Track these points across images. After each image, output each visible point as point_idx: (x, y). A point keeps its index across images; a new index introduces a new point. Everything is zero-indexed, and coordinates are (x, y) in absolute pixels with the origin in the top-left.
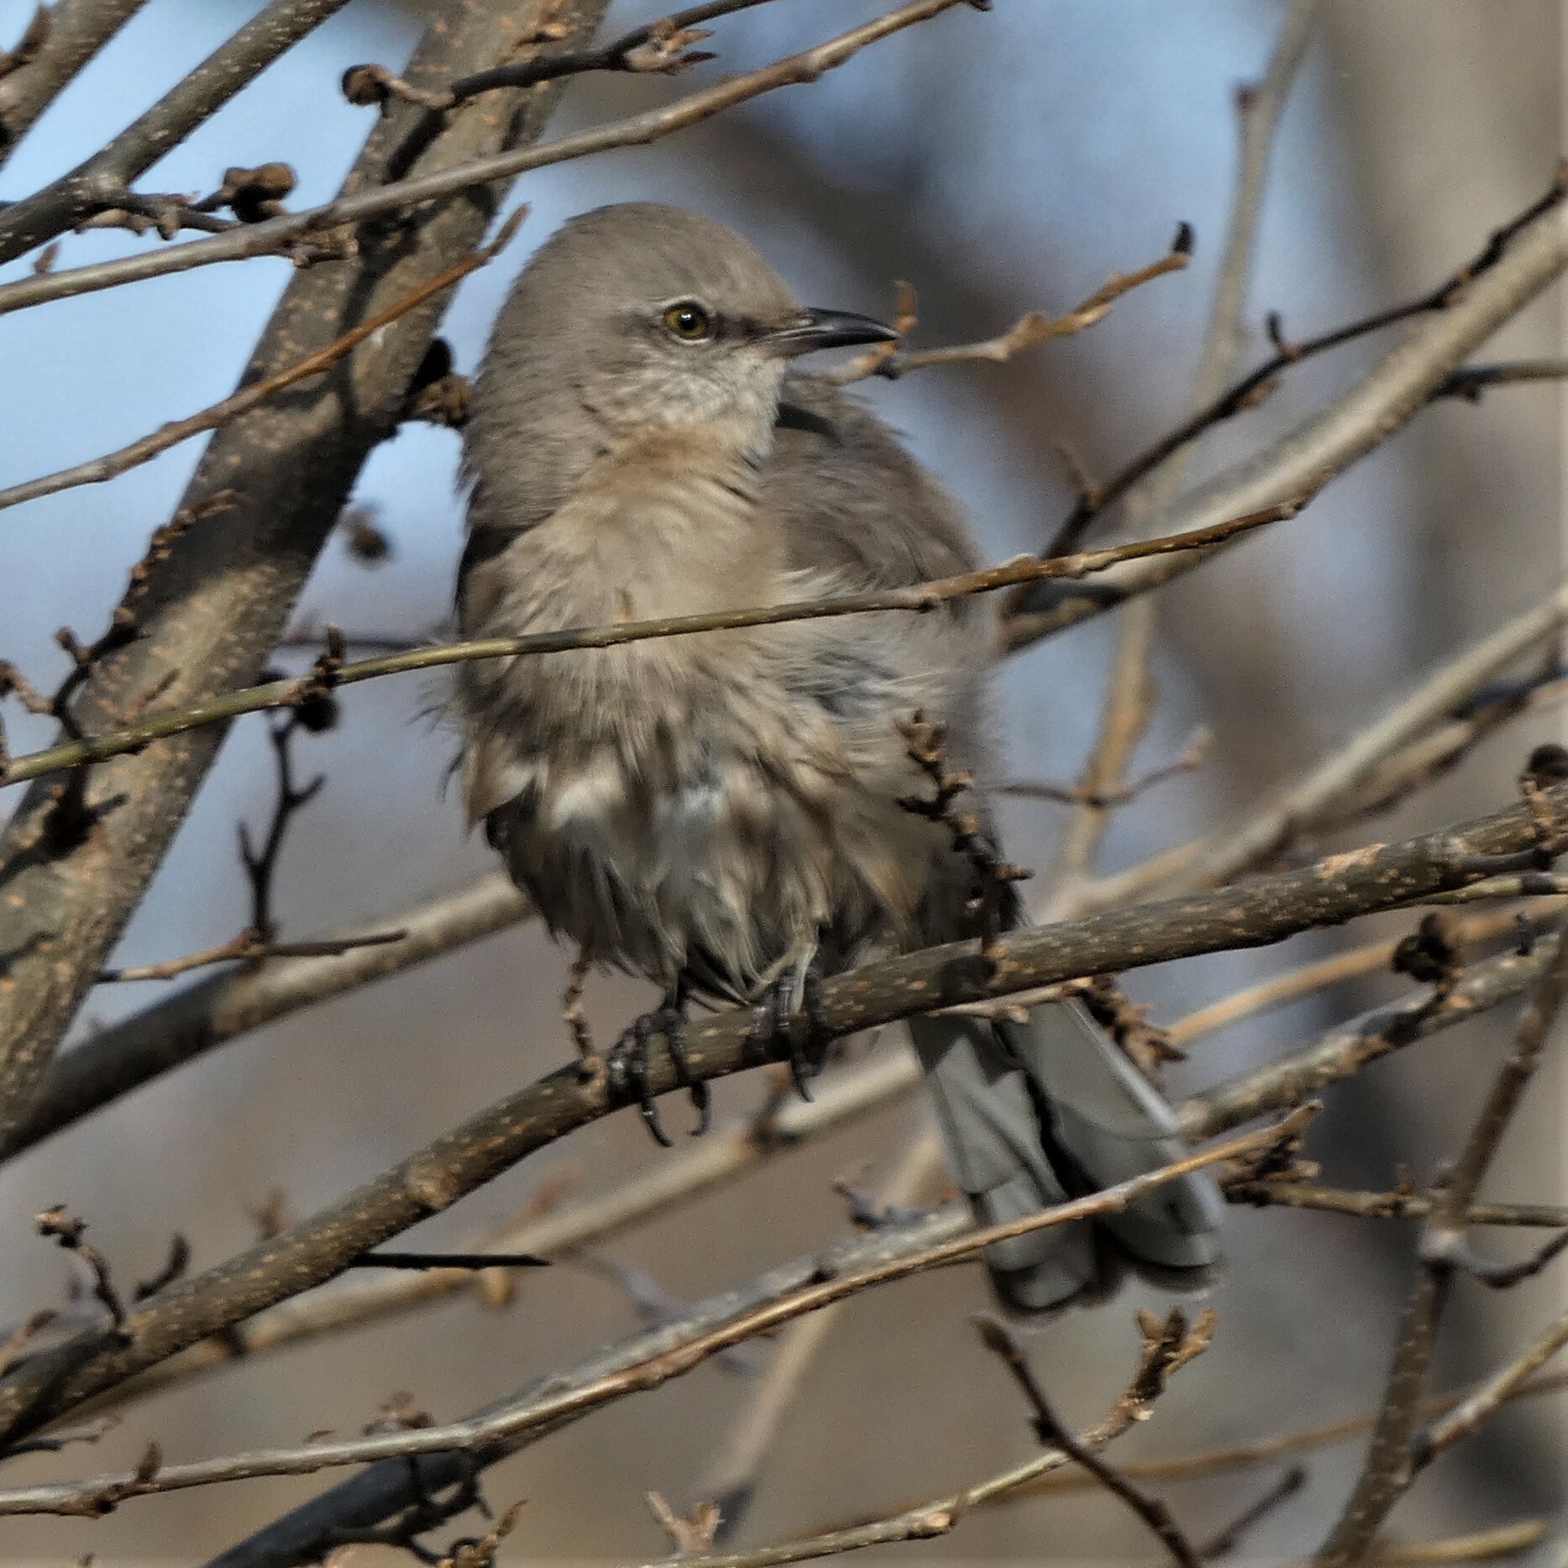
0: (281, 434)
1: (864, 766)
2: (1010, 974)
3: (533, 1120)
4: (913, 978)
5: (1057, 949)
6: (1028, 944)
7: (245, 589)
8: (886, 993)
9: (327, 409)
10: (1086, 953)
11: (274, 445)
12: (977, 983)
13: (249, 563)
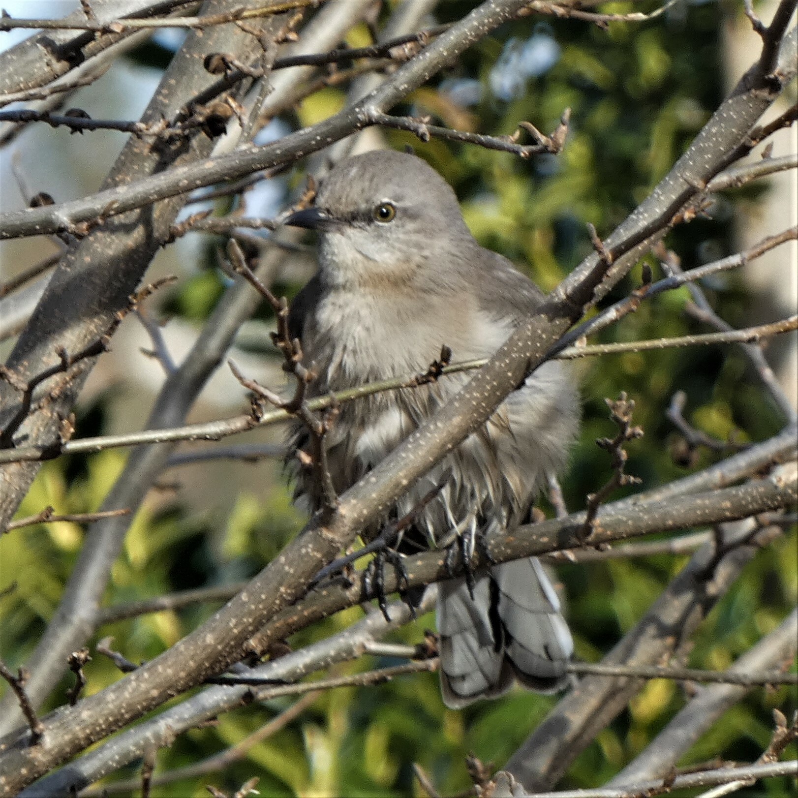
0: (113, 246)
1: (516, 423)
2: (597, 535)
3: (315, 608)
4: (542, 535)
5: (626, 522)
6: (608, 519)
7: (92, 327)
8: (526, 543)
9: (139, 233)
10: (642, 524)
11: (110, 252)
12: (578, 538)
13: (94, 314)
